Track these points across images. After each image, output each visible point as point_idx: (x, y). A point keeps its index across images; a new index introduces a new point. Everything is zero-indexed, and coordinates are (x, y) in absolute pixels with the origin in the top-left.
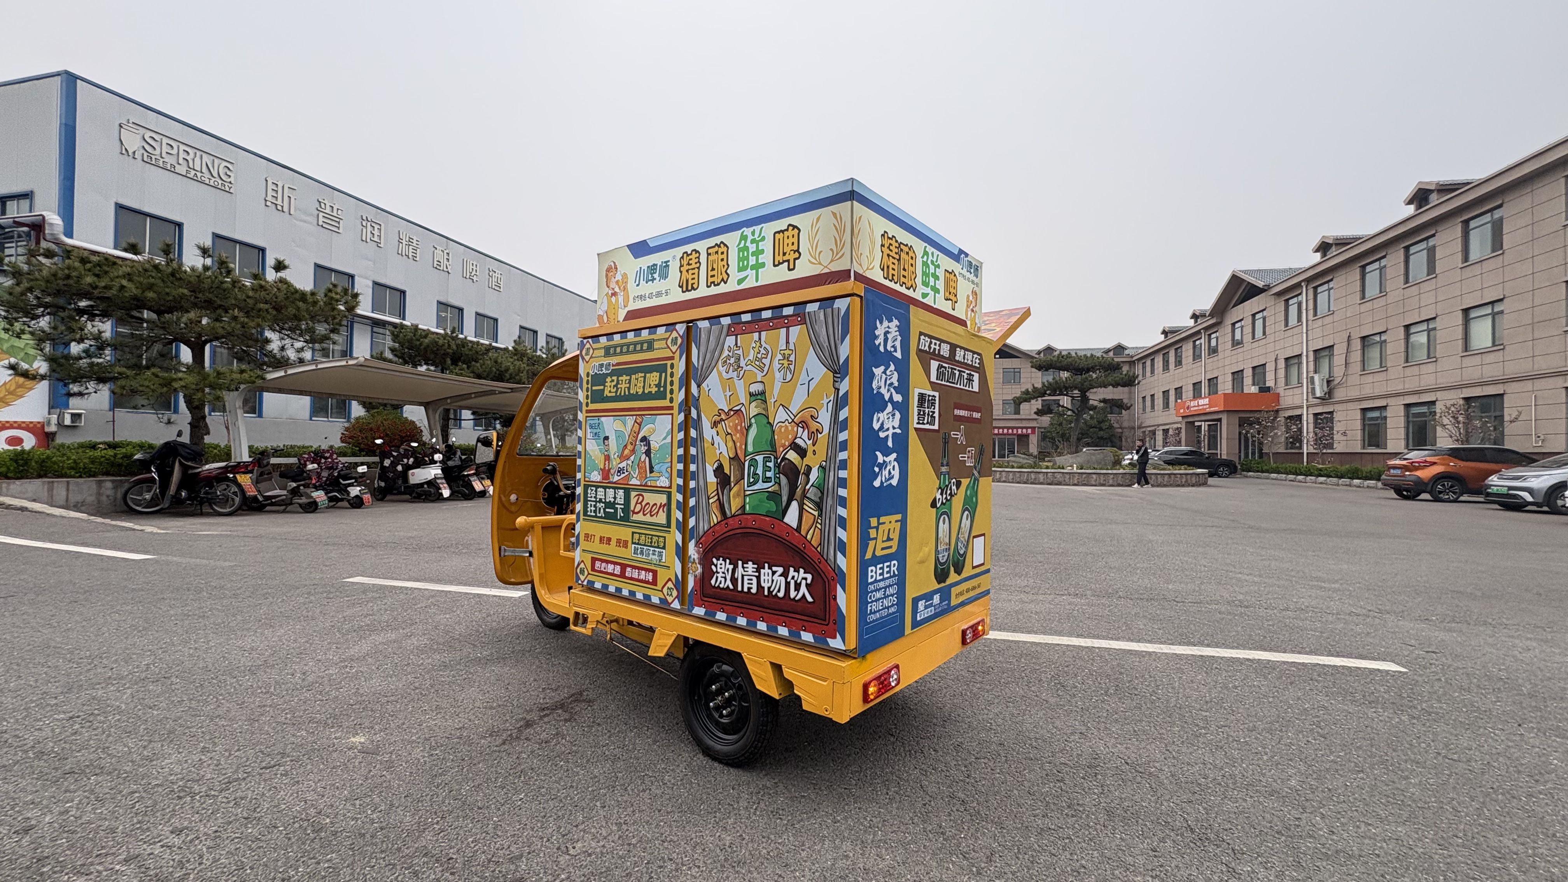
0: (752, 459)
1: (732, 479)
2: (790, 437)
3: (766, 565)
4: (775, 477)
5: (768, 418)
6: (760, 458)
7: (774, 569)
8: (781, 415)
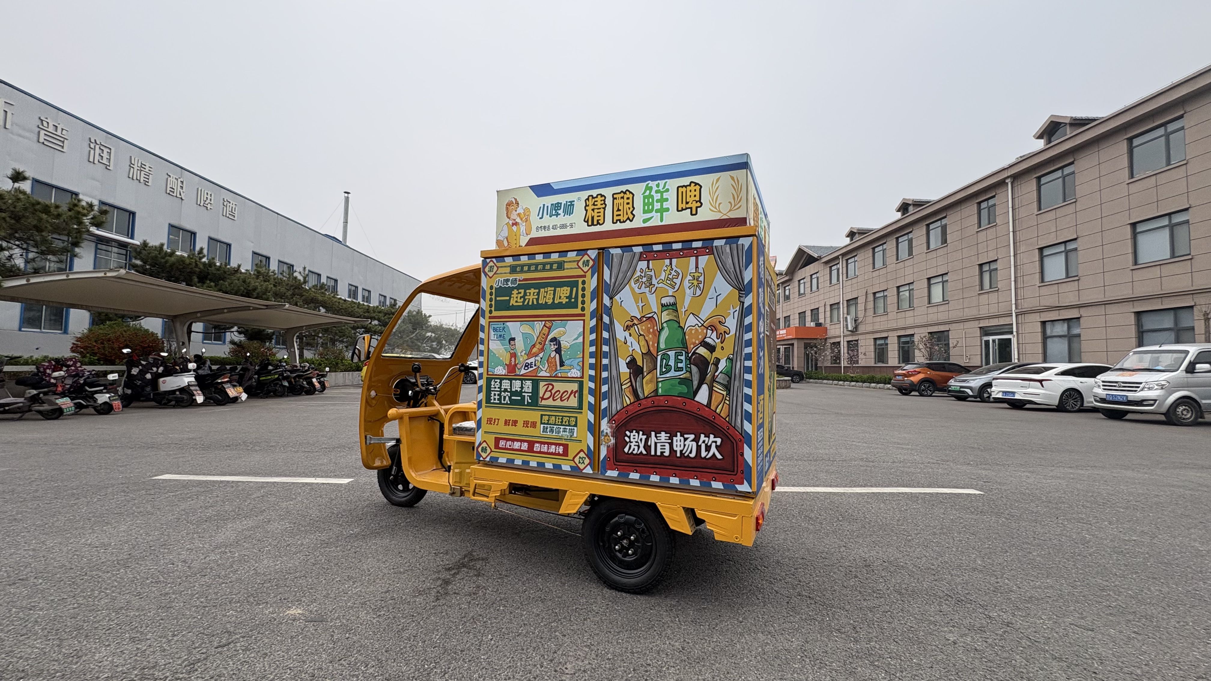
0: (664, 354)
1: (645, 369)
2: (700, 337)
3: (679, 434)
4: (686, 367)
5: (679, 323)
6: (672, 354)
7: (686, 436)
8: (692, 321)
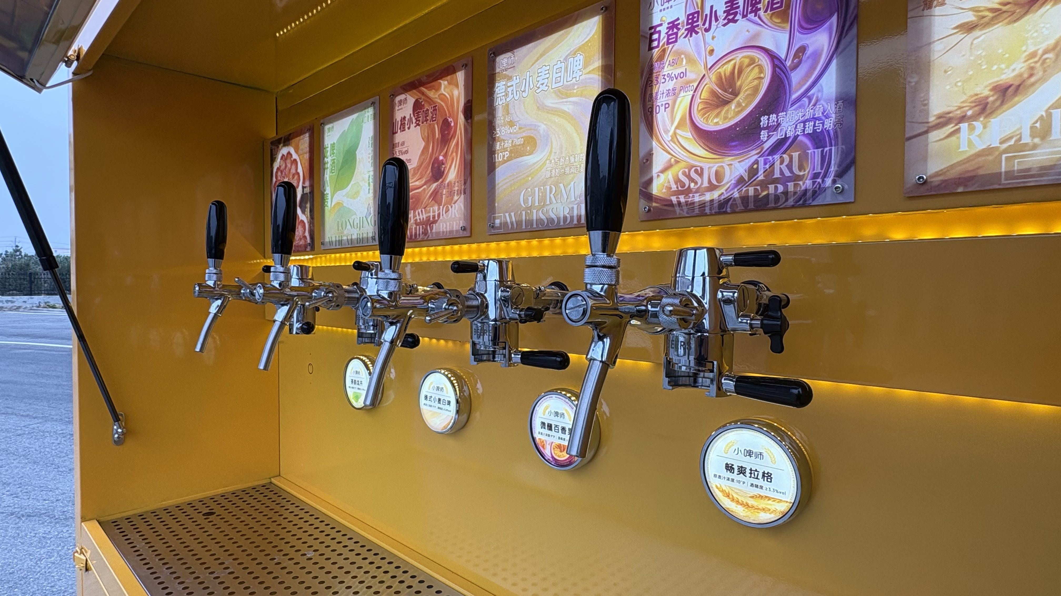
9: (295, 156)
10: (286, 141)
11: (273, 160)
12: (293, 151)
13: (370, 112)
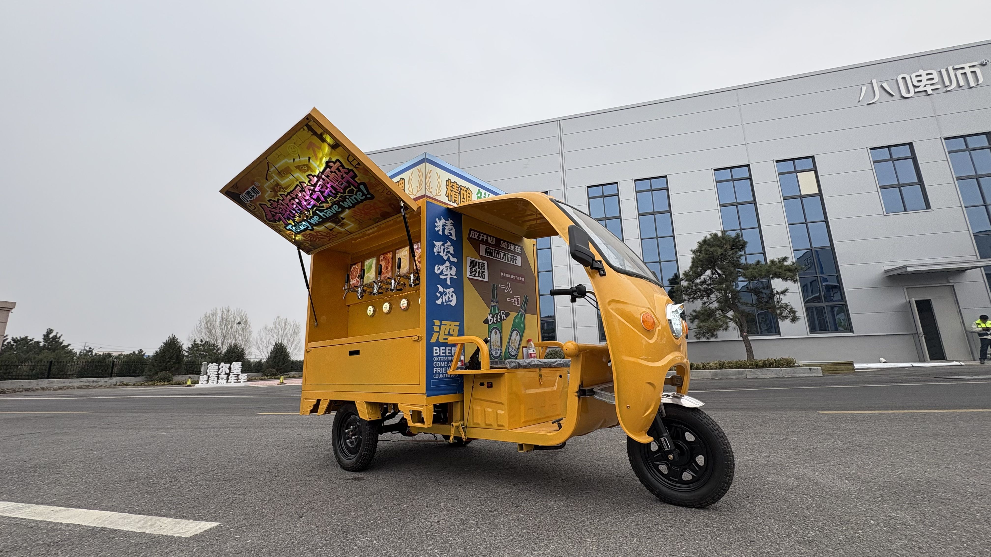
9: (357, 267)
10: (355, 264)
11: (351, 268)
12: (356, 266)
13: (375, 258)
